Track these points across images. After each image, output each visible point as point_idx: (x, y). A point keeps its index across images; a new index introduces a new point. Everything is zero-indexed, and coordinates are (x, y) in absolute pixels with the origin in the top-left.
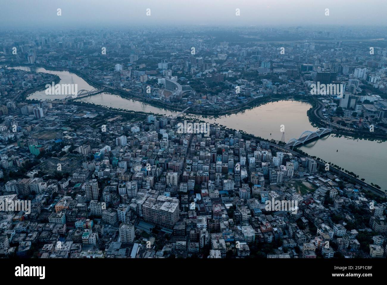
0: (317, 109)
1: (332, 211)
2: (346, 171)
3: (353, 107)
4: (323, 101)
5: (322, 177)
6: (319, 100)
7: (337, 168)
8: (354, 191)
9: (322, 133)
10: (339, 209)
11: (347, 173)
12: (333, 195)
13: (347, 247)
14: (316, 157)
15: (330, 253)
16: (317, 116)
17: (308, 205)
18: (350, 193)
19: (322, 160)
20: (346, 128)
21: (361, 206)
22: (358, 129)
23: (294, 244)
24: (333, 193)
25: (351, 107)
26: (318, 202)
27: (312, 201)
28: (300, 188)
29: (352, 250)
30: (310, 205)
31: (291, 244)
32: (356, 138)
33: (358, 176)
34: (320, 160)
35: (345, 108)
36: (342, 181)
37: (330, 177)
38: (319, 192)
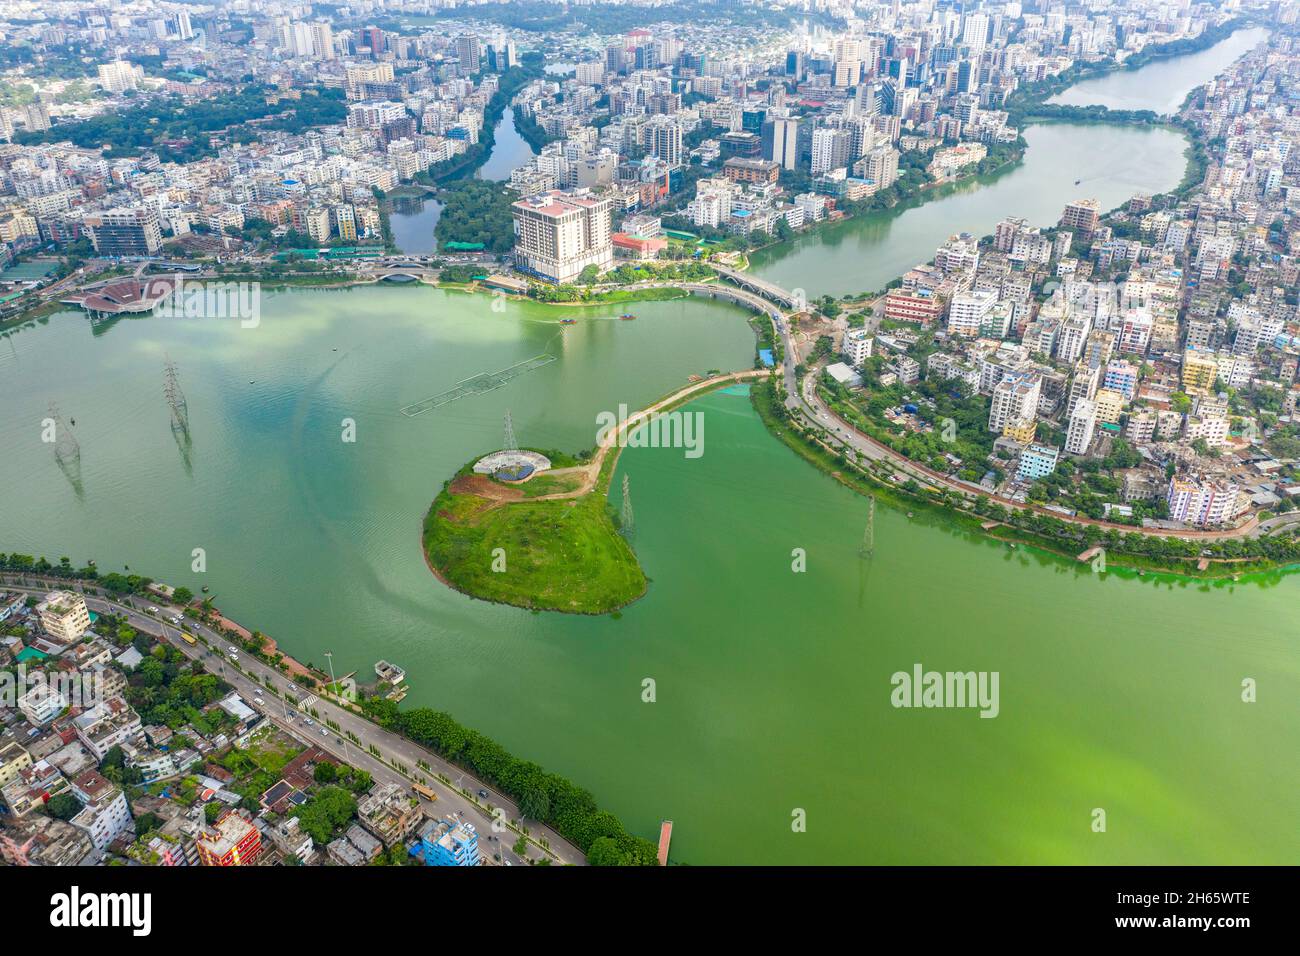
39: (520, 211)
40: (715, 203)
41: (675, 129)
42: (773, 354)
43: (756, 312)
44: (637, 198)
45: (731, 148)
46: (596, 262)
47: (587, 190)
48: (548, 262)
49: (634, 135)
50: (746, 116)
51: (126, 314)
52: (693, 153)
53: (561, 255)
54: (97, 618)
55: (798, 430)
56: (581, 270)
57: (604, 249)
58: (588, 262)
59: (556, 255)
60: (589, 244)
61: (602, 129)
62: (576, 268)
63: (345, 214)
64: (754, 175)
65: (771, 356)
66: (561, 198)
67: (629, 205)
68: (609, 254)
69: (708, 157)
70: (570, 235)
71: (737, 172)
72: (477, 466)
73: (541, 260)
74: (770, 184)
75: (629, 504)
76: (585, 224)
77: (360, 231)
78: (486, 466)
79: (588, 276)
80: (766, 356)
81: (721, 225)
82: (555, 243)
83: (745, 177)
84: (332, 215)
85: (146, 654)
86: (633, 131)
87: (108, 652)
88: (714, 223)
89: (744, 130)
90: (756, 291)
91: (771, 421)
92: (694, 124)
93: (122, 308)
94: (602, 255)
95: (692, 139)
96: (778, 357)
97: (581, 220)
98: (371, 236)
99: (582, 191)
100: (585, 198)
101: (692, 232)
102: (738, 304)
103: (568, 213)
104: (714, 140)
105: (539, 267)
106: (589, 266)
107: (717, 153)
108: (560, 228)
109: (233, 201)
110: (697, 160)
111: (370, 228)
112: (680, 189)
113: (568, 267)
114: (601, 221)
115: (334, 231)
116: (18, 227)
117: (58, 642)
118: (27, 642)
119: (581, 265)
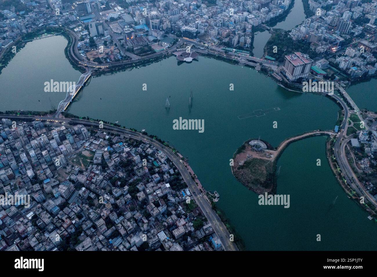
0: (72, 46)
1: (109, 174)
2: (111, 123)
3: (102, 33)
4: (75, 30)
5: (95, 140)
6: (72, 29)
8: (119, 145)
9: (84, 81)
11: (113, 125)
12: (106, 157)
13: (124, 203)
14: (85, 117)
15: (115, 218)
17: (91, 181)
19: (91, 118)
20: (102, 66)
21: (127, 157)
22: (111, 63)
23: (91, 224)
25: (101, 34)
26: (97, 172)
27: (93, 175)
28: (82, 160)
29: (128, 203)
30: (93, 180)
31: (89, 225)
32: (112, 73)
35: (96, 36)
36: (111, 136)
37: (101, 136)
38: (96, 160)
39: (287, 59)
41: (349, 23)
44: (326, 50)
46: (303, 76)
48: (290, 75)
51: (185, 61)
52: (352, 31)
53: (294, 74)
54: (167, 158)
57: (307, 73)
58: (301, 76)
59: (292, 74)
60: (303, 72)
62: (297, 77)
63: (242, 40)
64: (367, 49)
65: (338, 129)
66: (300, 56)
68: (308, 75)
69: (357, 33)
70: (298, 70)
72: (250, 142)
74: (370, 54)
76: (303, 67)
77: (245, 45)
78: (252, 143)
81: (347, 69)
82: (293, 71)
85: (174, 171)
89: (374, 24)
90: (346, 100)
92: (359, 15)
93: (185, 59)
94: (306, 75)
95: (355, 23)
98: (247, 47)
100: (306, 59)
101: (337, 69)
103: (300, 64)
104: (362, 26)
105: (287, 74)
106: (301, 78)
107: (360, 33)
108: (295, 68)
109: (216, 25)
111: (248, 44)
114: (308, 67)
115: (239, 42)
116: (167, 24)
117: (161, 162)
118: (155, 160)
119: (299, 77)
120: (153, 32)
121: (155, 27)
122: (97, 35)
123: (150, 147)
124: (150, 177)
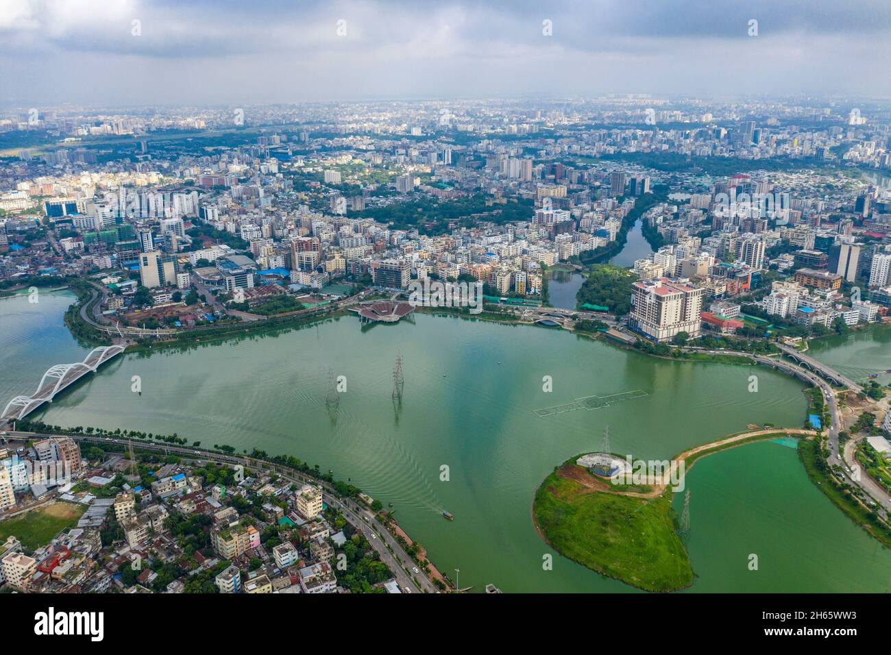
0: (88, 304)
1: (123, 557)
2: (158, 437)
3: (173, 283)
4: (104, 281)
5: (99, 475)
6: (95, 280)
7: (137, 438)
8: (173, 480)
9: (100, 361)
10: (141, 543)
11: (162, 441)
12: (124, 511)
14: (81, 428)
16: (88, 320)
17: (51, 572)
18: (167, 490)
19: (98, 430)
20: (158, 332)
21: (194, 511)
22: (185, 329)
24: (123, 507)
25: (169, 283)
27: (62, 554)
30: (56, 569)
32: (184, 349)
33: (186, 441)
34: (95, 432)
35: (154, 287)
37: (118, 466)
38: (87, 521)
39: (637, 289)
40: (786, 300)
41: (760, 243)
42: (821, 419)
43: (811, 385)
44: (724, 289)
45: (802, 261)
46: (687, 329)
47: (688, 280)
48: (652, 326)
49: (728, 245)
50: (818, 239)
51: (380, 322)
52: (772, 262)
53: (662, 323)
54: (326, 507)
55: (835, 484)
56: (675, 334)
57: (695, 322)
58: (681, 329)
59: (658, 322)
60: (684, 316)
61: (705, 239)
62: (672, 331)
63: (521, 278)
64: (819, 283)
65: (819, 421)
66: (668, 283)
67: (717, 293)
68: (697, 326)
69: (784, 266)
70: (671, 310)
71: (806, 279)
72: (579, 460)
73: (647, 324)
74: (832, 290)
75: (688, 512)
76: (682, 303)
77: (528, 289)
78: (586, 461)
79: (681, 339)
80: (814, 420)
81: (788, 316)
82: (659, 314)
83: (812, 284)
84: (513, 277)
85: (348, 538)
86: (727, 243)
87: (328, 531)
88: (783, 315)
89: (815, 249)
90: (812, 369)
91: (814, 472)
92: (775, 241)
93: (380, 318)
94: (692, 326)
95: (772, 252)
96: (825, 422)
97: (680, 301)
98: (535, 293)
99: (684, 280)
100: (685, 285)
101: (764, 318)
102: (795, 377)
103: (672, 294)
104: (790, 254)
105: (645, 328)
106: (682, 333)
107: (791, 264)
108: (664, 304)
110: (775, 267)
111: (535, 288)
112: (758, 287)
113: (665, 332)
114: (695, 303)
115: (512, 287)
116: (336, 264)
117: (303, 517)
118: (286, 513)
119: (676, 331)
120: (301, 273)
121: (306, 268)
122: (159, 285)
123: (271, 482)
124: (266, 558)
